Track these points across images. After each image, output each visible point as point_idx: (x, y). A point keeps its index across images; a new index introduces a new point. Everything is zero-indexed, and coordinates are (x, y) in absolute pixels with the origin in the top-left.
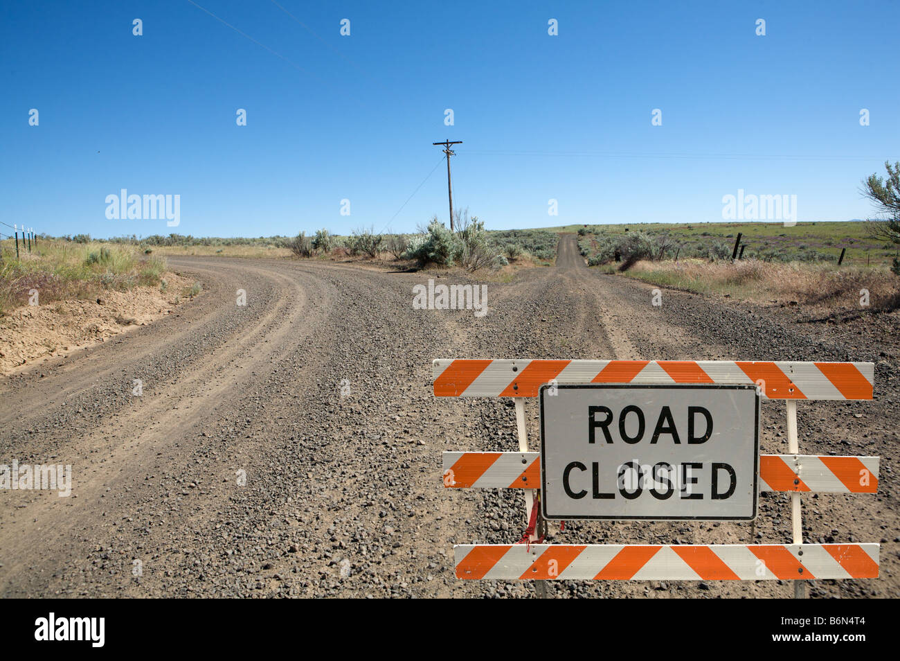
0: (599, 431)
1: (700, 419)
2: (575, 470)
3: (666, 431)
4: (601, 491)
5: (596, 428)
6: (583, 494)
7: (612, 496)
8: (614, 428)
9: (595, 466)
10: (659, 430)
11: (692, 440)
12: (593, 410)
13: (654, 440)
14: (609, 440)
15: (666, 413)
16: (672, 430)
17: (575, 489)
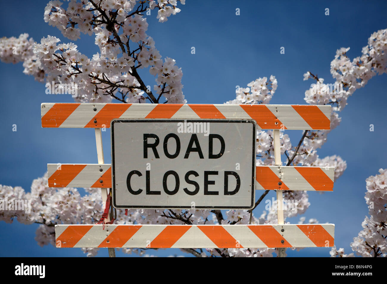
0: (150, 150)
1: (216, 142)
2: (135, 176)
3: (194, 150)
4: (151, 190)
5: (148, 148)
6: (140, 191)
7: (158, 193)
8: (160, 148)
9: (148, 173)
10: (190, 149)
11: (211, 156)
12: (146, 136)
13: (187, 156)
14: (157, 156)
15: (194, 138)
16: (198, 149)
17: (135, 188)
